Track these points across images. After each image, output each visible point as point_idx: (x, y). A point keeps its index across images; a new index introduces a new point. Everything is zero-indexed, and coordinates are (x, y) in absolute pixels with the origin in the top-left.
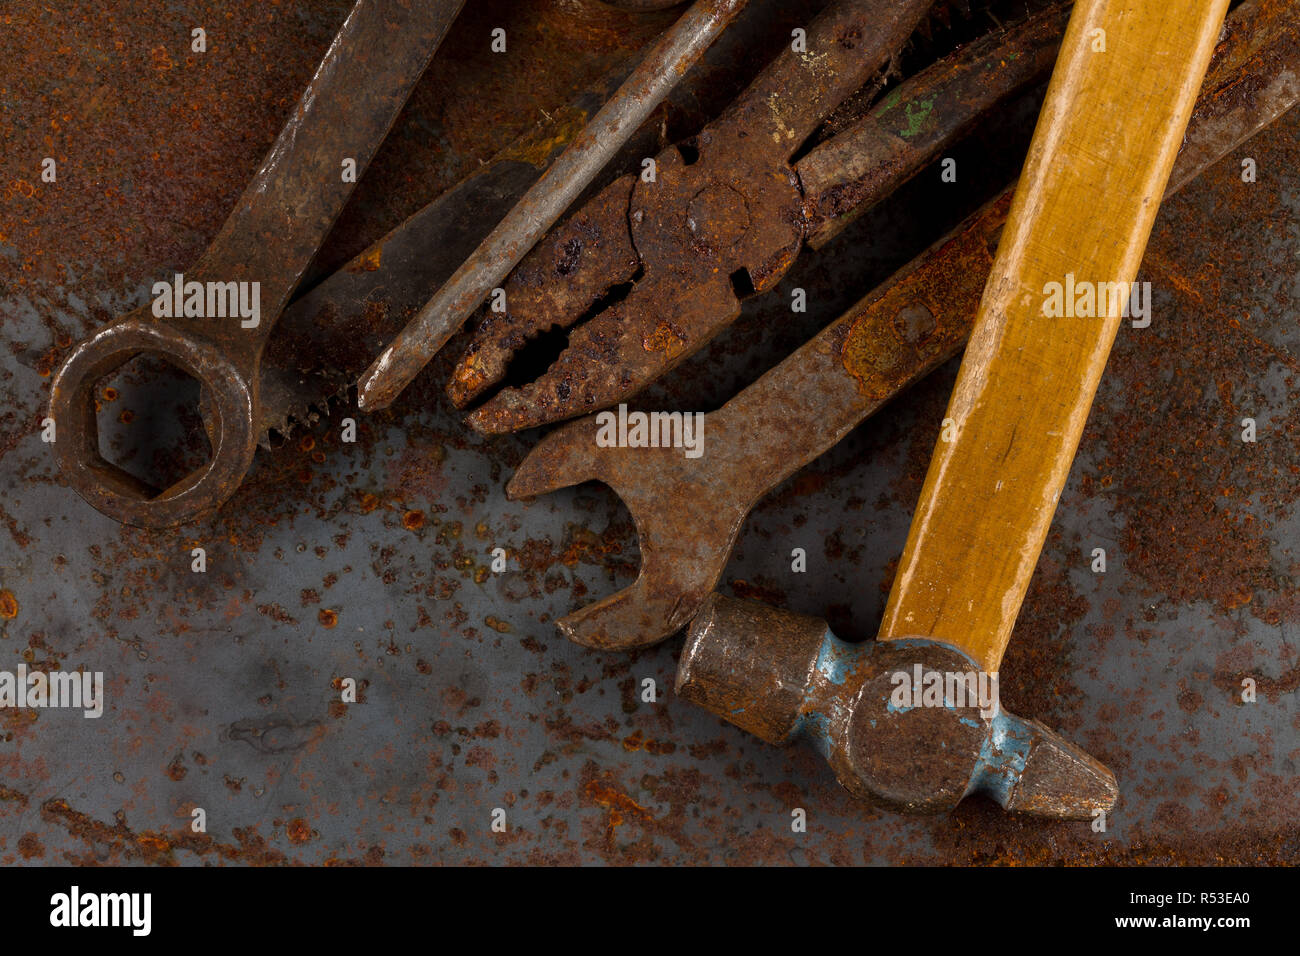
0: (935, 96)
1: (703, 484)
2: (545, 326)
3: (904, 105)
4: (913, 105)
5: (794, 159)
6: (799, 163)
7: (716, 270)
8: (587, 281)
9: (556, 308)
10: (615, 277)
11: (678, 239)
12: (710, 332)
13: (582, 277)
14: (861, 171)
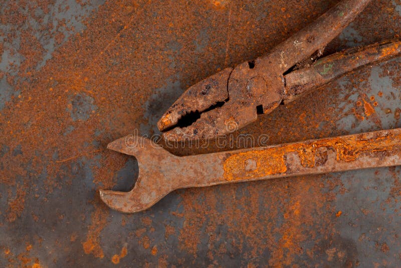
0: (334, 63)
1: (164, 176)
2: (194, 110)
3: (323, 64)
4: (326, 65)
5: (285, 74)
6: (286, 75)
7: (252, 104)
8: (211, 99)
9: (199, 105)
10: (220, 99)
11: (243, 92)
12: (246, 123)
13: (209, 97)
14: (306, 82)
